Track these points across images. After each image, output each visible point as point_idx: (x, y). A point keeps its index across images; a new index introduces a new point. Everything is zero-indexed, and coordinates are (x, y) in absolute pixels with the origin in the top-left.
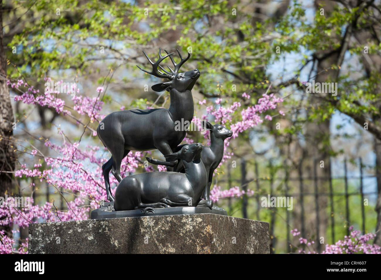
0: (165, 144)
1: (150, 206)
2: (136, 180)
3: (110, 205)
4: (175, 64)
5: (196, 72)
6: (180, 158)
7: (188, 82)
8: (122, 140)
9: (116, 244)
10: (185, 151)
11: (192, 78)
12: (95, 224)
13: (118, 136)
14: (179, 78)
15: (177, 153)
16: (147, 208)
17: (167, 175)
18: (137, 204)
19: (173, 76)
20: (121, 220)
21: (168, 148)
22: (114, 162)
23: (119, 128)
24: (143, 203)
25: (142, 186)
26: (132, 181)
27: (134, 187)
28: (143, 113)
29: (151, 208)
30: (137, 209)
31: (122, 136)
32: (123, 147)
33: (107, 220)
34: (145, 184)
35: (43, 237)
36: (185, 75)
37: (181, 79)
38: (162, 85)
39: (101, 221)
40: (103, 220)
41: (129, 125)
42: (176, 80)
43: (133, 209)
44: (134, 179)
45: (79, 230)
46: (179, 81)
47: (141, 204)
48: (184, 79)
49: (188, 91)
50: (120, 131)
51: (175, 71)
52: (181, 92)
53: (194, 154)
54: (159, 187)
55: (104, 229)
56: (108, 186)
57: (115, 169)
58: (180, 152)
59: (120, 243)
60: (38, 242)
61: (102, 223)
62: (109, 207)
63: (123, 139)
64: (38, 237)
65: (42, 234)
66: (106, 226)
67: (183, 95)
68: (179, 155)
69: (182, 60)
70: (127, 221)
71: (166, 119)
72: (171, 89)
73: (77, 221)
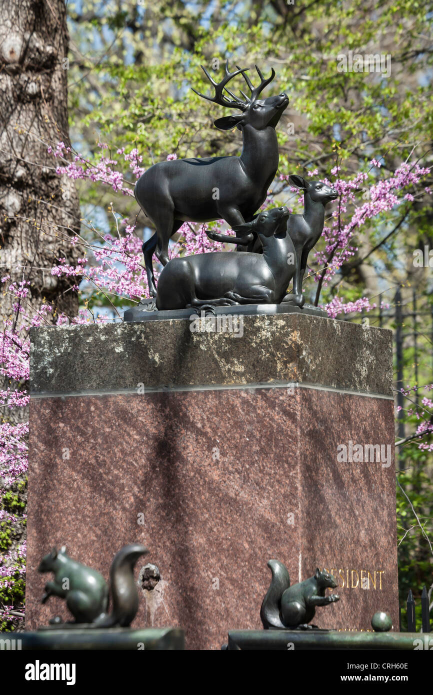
0: (234, 211)
1: (209, 304)
2: (189, 263)
3: (151, 303)
4: (253, 89)
5: (282, 98)
6: (256, 230)
7: (269, 113)
8: (171, 205)
9: (157, 359)
10: (263, 220)
11: (276, 108)
12: (125, 328)
13: (164, 197)
14: (256, 108)
15: (250, 223)
16: (205, 306)
17: (236, 257)
18: (189, 300)
19: (247, 105)
20: (164, 322)
21: (239, 217)
22: (159, 239)
23: (166, 187)
24: (198, 298)
25: (197, 273)
26: (182, 265)
27: (184, 275)
28: (201, 163)
29: (210, 306)
30: (189, 307)
31: (170, 198)
32: (171, 215)
33: (143, 324)
34: (201, 271)
35: (51, 347)
36: (266, 103)
37: (259, 110)
38: (231, 120)
39: (134, 324)
40: (138, 323)
41: (180, 182)
42: (252, 112)
43: (185, 308)
44: (185, 263)
45: (103, 338)
46: (256, 112)
47: (196, 300)
48: (264, 110)
49: (269, 129)
50: (167, 192)
51: (251, 99)
52: (260, 129)
53: (276, 224)
54: (222, 275)
55: (139, 337)
56: (151, 276)
57: (160, 250)
58: (255, 221)
59: (162, 358)
60: (43, 354)
61: (136, 327)
62: (150, 306)
63: (172, 203)
64: (43, 346)
65: (49, 342)
66: (141, 332)
67: (262, 134)
68: (253, 225)
69: (262, 80)
70: (173, 325)
71: (236, 171)
72: (243, 125)
73: (99, 325)
